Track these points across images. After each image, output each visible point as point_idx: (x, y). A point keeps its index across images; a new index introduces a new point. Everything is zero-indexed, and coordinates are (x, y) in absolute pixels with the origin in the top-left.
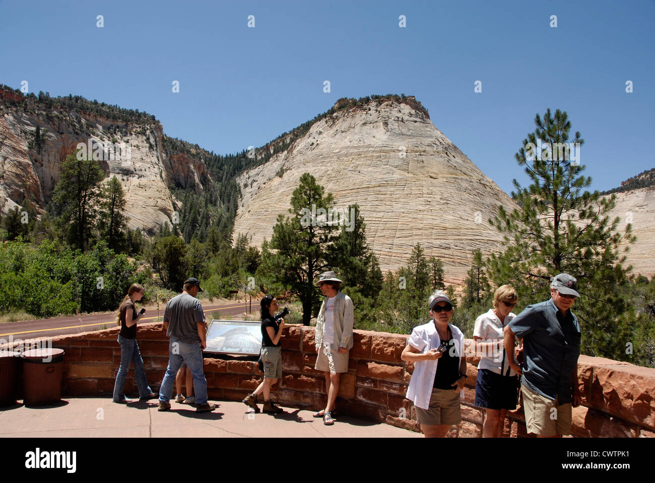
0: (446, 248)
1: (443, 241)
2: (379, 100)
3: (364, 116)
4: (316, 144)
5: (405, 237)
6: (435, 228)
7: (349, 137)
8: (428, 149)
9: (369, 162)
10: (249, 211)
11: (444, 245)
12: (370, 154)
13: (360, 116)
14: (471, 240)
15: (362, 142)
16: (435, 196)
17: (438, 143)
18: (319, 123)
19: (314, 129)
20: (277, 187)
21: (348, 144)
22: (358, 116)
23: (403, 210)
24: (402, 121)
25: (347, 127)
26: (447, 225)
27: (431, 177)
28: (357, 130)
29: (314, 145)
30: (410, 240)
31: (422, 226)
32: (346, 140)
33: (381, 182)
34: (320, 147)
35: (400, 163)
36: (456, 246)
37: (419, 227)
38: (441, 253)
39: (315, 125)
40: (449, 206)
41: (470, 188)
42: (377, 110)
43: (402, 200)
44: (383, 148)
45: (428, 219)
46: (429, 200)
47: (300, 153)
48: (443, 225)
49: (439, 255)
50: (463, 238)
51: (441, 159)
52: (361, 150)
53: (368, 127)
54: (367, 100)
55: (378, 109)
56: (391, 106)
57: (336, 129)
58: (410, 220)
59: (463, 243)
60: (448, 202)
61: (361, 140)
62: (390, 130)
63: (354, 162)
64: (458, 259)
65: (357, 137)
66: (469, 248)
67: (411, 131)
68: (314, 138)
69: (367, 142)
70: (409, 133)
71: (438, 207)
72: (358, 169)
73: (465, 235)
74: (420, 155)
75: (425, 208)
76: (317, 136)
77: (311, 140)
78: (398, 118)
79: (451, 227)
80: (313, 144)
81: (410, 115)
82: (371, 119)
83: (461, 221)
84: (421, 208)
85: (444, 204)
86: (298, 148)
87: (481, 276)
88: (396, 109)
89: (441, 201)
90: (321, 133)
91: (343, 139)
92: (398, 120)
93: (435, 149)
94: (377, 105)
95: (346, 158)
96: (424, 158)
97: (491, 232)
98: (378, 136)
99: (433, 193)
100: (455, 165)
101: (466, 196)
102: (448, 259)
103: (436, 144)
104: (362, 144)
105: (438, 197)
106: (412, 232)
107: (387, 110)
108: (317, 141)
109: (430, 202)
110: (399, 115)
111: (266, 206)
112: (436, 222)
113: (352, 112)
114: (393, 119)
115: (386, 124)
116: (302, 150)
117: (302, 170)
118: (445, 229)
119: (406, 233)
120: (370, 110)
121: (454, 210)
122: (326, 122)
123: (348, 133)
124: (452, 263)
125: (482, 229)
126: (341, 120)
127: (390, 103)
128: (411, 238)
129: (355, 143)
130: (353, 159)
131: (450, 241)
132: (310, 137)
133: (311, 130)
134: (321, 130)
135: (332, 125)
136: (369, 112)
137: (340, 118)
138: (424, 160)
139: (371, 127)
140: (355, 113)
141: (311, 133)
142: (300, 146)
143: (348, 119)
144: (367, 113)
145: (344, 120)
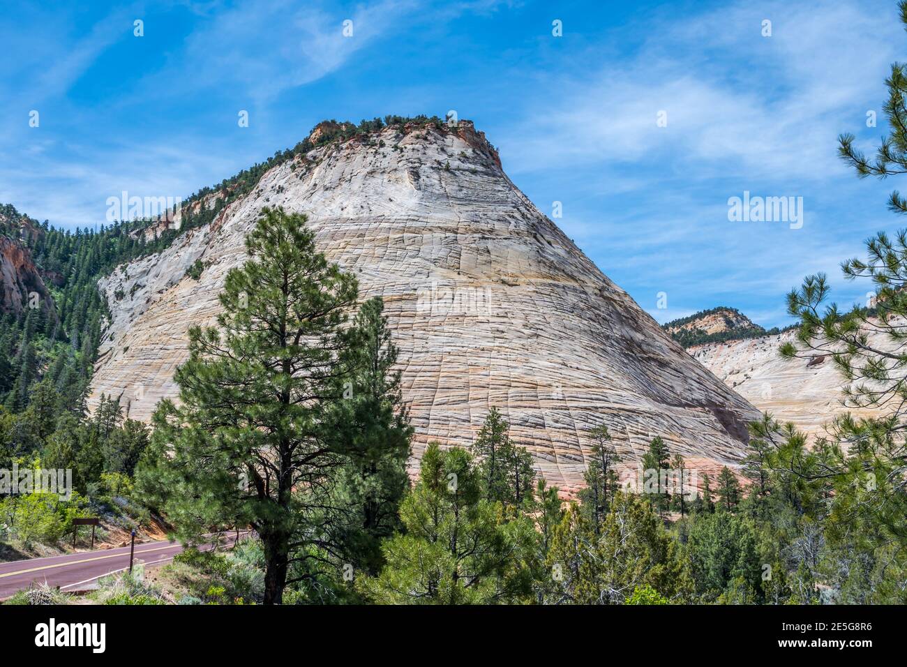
0: (535, 426)
1: (530, 411)
2: (402, 126)
3: (370, 158)
5: (455, 403)
6: (513, 384)
7: (338, 200)
8: (498, 226)
9: (379, 251)
10: (126, 349)
11: (532, 420)
12: (382, 236)
13: (361, 159)
14: (586, 408)
15: (366, 210)
16: (513, 321)
17: (517, 215)
18: (277, 169)
19: (269, 181)
20: (187, 298)
21: (338, 213)
22: (359, 157)
23: (448, 349)
24: (448, 169)
25: (335, 178)
26: (537, 379)
27: (504, 282)
28: (356, 184)
30: (462, 409)
31: (487, 380)
32: (333, 206)
33: (405, 292)
35: (442, 254)
36: (557, 422)
37: (482, 383)
38: (526, 436)
39: (269, 174)
40: (540, 340)
41: (582, 305)
42: (396, 148)
43: (446, 328)
44: (409, 224)
45: (499, 368)
46: (501, 327)
48: (528, 379)
49: (523, 439)
50: (569, 404)
51: (524, 248)
52: (365, 226)
53: (378, 179)
54: (378, 126)
55: (400, 145)
56: (426, 139)
57: (313, 182)
58: (462, 368)
59: (570, 416)
60: (539, 332)
61: (365, 205)
62: (423, 187)
63: (351, 250)
64: (561, 447)
65: (357, 200)
66: (580, 425)
67: (465, 191)
68: (268, 200)
69: (377, 211)
70: (461, 195)
71: (517, 343)
72: (358, 264)
73: (574, 398)
74: (484, 238)
75: (492, 344)
76: (274, 196)
77: (260, 203)
78: (440, 163)
79: (545, 383)
81: (462, 159)
82: (385, 163)
83: (566, 371)
84: (484, 344)
85: (530, 337)
86: (234, 220)
87: (608, 482)
88: (435, 146)
89: (527, 332)
90: (281, 190)
91: (327, 202)
92: (439, 167)
93: (512, 227)
94: (396, 137)
95: (332, 242)
96: (490, 245)
97: (624, 393)
98: (398, 198)
99: (509, 315)
100: (552, 259)
101: (575, 321)
102: (539, 448)
103: (513, 217)
104: (365, 215)
105: (518, 323)
106: (466, 393)
107: (417, 146)
109: (503, 332)
110: (442, 157)
111: (165, 338)
112: (515, 373)
113: (347, 148)
114: (429, 164)
115: (416, 175)
116: (241, 223)
118: (535, 386)
119: (455, 395)
120: (382, 145)
121: (551, 348)
122: (293, 168)
123: (338, 191)
124: (549, 457)
125: (607, 386)
126: (323, 164)
127: (424, 132)
128: (462, 405)
129: (350, 213)
131: (544, 412)
132: (259, 196)
133: (261, 184)
134: (282, 183)
135: (305, 174)
136: (382, 150)
137: (322, 160)
138: (490, 247)
139: (385, 181)
140: (352, 151)
141: (262, 190)
142: (238, 214)
143: (339, 164)
144: (376, 152)
145: (330, 165)
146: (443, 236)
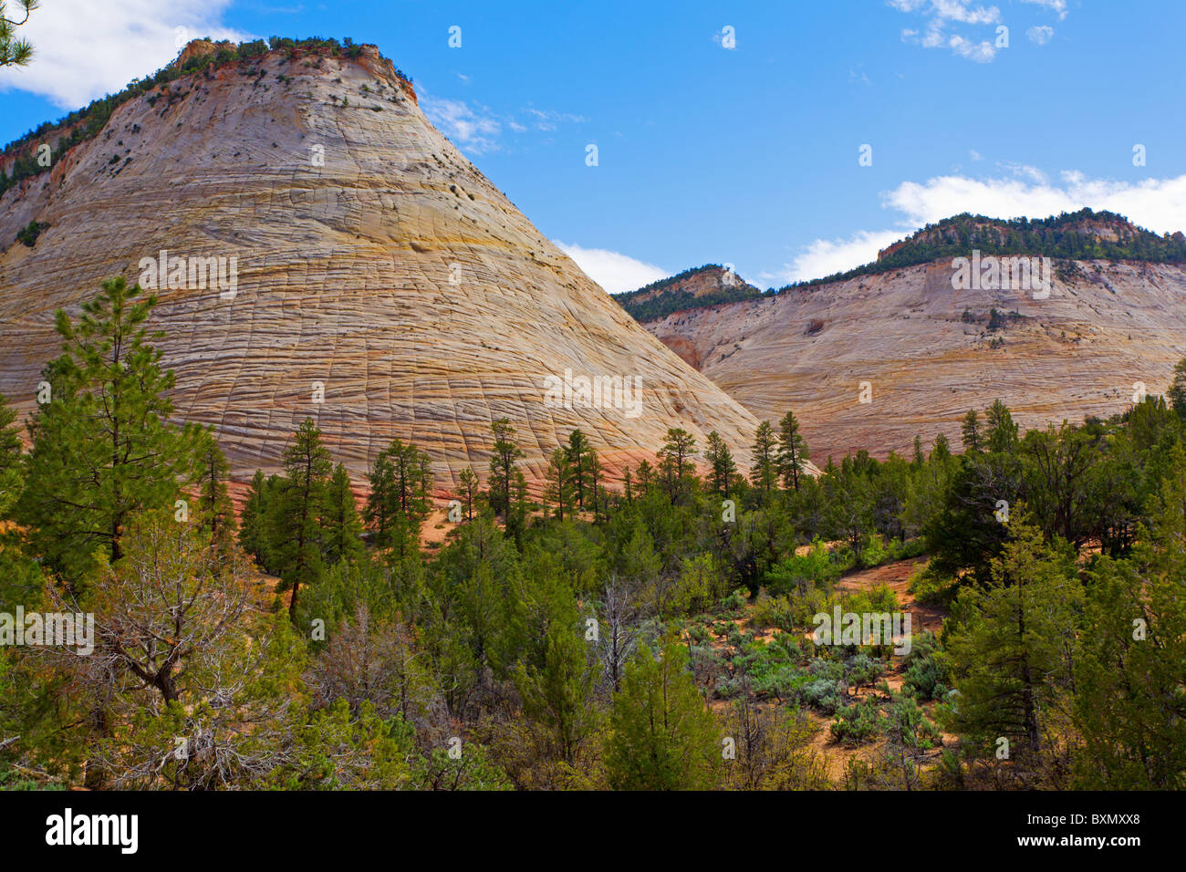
0: (446, 420)
1: (438, 402)
2: (289, 51)
3: (247, 92)
4: (124, 159)
5: (349, 395)
6: (419, 370)
7: (210, 146)
8: (408, 179)
9: (261, 210)
11: (441, 412)
12: (265, 191)
13: (240, 92)
14: (506, 396)
15: (244, 158)
16: (422, 294)
17: (432, 163)
18: (132, 104)
19: (118, 120)
20: (18, 271)
21: (209, 161)
22: (234, 90)
23: (344, 330)
24: (345, 106)
25: (206, 117)
26: (449, 363)
27: (415, 248)
28: (232, 125)
29: (121, 163)
30: (359, 402)
31: (389, 366)
32: (204, 153)
33: (292, 261)
34: (135, 166)
35: (337, 213)
36: (472, 413)
37: (384, 370)
39: (122, 110)
40: (455, 317)
41: (507, 272)
42: (281, 78)
43: (341, 305)
44: (297, 176)
45: (404, 350)
46: (407, 302)
47: (82, 180)
48: (436, 363)
51: (439, 204)
52: (242, 178)
53: (259, 119)
54: (259, 51)
55: (286, 75)
56: (318, 68)
57: (175, 124)
58: (360, 353)
59: (486, 406)
60: (455, 308)
61: (242, 152)
62: (314, 129)
63: (225, 209)
64: (475, 445)
65: (231, 145)
66: (499, 417)
67: (367, 134)
68: (121, 143)
69: (257, 159)
70: (363, 139)
71: (427, 321)
72: (234, 227)
73: (491, 385)
74: (389, 192)
75: (397, 323)
76: (128, 139)
77: (111, 149)
78: (334, 98)
79: (458, 368)
80: (116, 159)
81: (363, 93)
82: (267, 98)
83: (484, 353)
84: (387, 323)
85: (443, 312)
86: (79, 168)
88: (330, 76)
89: (440, 307)
90: (137, 129)
91: (195, 147)
92: (334, 103)
93: (424, 179)
94: (281, 65)
95: (202, 200)
96: (397, 201)
98: (285, 143)
99: (419, 286)
100: (473, 217)
103: (427, 166)
104: (243, 163)
105: (430, 297)
106: (365, 382)
107: (306, 77)
108: (129, 151)
109: (408, 308)
110: (338, 92)
112: (424, 357)
113: (220, 79)
114: (322, 100)
115: (305, 113)
116: (86, 173)
117: (87, 227)
118: (445, 372)
119: (350, 386)
120: (264, 75)
121: (467, 326)
122: (152, 102)
123: (208, 134)
124: (461, 454)
125: (533, 369)
126: (190, 99)
127: (316, 59)
128: (361, 398)
129: (226, 161)
130: (221, 201)
131: (456, 402)
132: (109, 138)
133: (112, 122)
134: (138, 121)
135: (167, 110)
136: (263, 81)
137: (188, 93)
138: (399, 204)
139: (269, 121)
140: (226, 82)
141: (113, 131)
142: (83, 162)
143: (209, 98)
144: (256, 84)
145: (198, 99)
146: (340, 190)
